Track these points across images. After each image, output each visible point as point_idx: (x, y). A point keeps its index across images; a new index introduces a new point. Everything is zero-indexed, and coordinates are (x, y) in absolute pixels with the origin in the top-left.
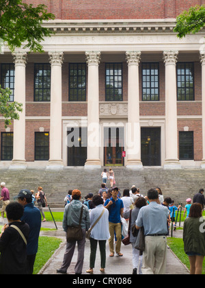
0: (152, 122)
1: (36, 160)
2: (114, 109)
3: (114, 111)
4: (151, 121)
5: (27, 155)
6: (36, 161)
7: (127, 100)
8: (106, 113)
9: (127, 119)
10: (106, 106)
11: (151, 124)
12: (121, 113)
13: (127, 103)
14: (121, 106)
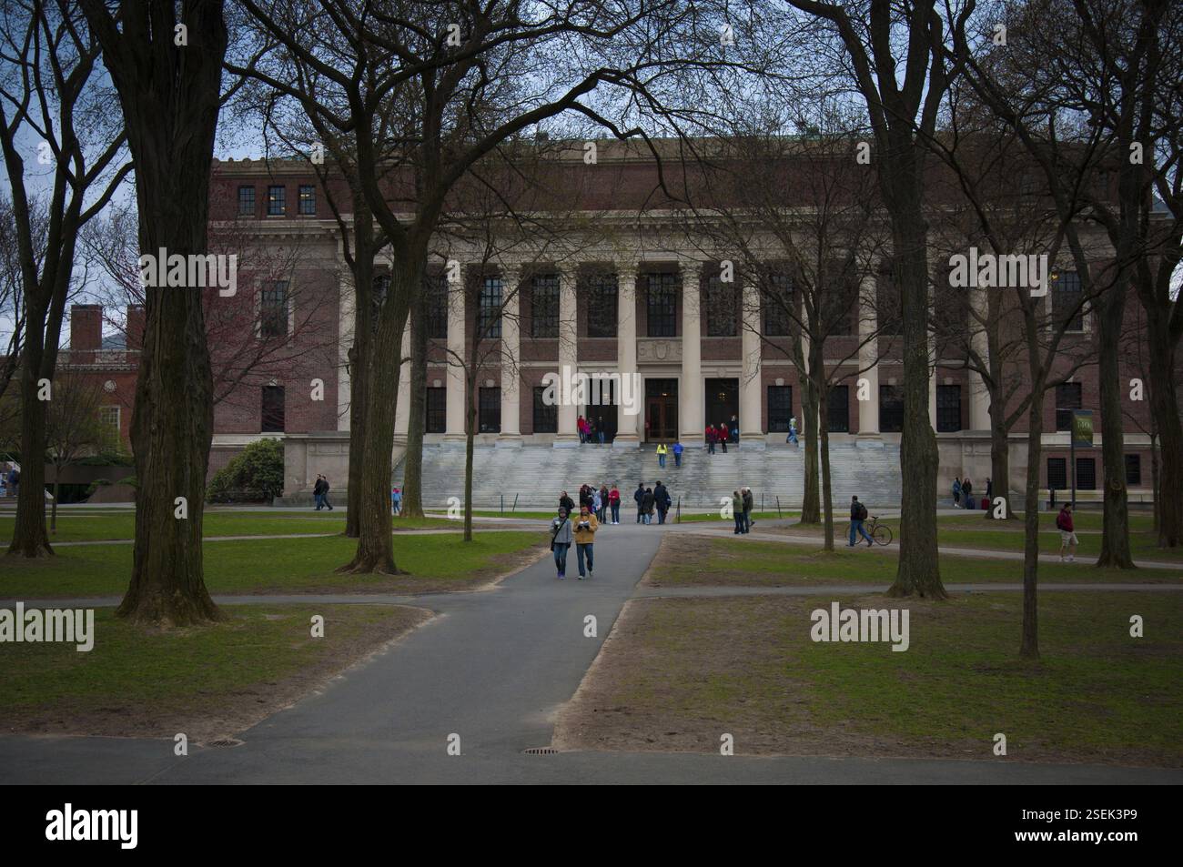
0: (722, 371)
1: (535, 432)
2: (659, 349)
3: (661, 353)
4: (722, 369)
5: (521, 424)
6: (535, 435)
7: (681, 335)
8: (649, 356)
9: (680, 366)
10: (649, 345)
11: (722, 374)
12: (673, 358)
13: (681, 341)
14: (673, 345)
